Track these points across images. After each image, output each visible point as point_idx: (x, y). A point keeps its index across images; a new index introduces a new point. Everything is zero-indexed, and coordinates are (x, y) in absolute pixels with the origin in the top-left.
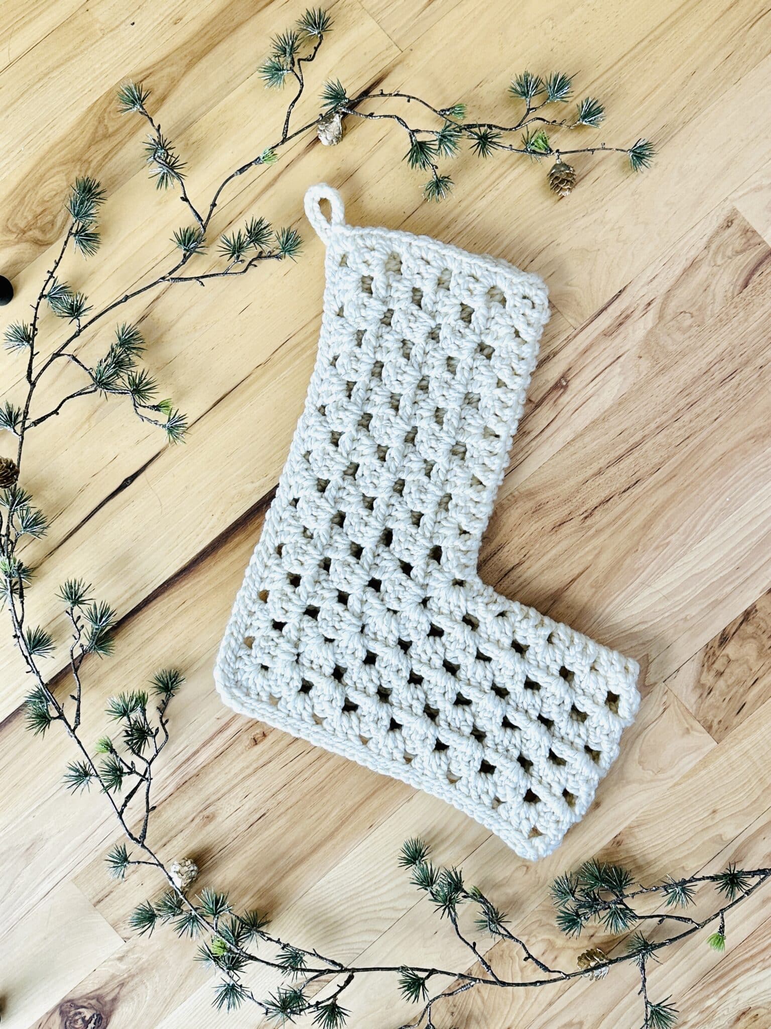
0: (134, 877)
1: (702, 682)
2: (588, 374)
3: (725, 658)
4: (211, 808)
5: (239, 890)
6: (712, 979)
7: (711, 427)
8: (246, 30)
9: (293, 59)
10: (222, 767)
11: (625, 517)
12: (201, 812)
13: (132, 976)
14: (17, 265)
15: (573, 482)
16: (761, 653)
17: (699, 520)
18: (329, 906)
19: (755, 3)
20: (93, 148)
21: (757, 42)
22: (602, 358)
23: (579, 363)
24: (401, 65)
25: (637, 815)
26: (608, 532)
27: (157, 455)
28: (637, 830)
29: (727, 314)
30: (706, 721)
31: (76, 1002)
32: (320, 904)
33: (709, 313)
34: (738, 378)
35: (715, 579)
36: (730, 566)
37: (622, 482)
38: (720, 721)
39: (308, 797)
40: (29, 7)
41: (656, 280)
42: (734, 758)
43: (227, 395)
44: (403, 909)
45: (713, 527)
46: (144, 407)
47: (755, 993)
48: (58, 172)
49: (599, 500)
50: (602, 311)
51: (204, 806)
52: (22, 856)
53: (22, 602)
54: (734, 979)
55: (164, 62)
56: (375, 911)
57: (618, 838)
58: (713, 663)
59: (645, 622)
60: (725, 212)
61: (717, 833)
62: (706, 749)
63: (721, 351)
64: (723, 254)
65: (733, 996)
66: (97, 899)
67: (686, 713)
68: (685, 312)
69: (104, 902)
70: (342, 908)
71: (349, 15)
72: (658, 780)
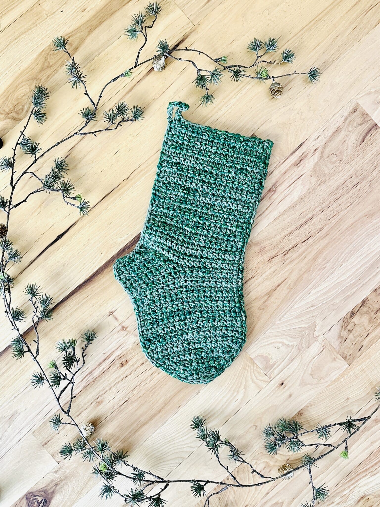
0: (63, 432)
1: (342, 335)
2: (286, 184)
3: (353, 324)
4: (100, 398)
5: (114, 438)
6: (347, 481)
7: (346, 210)
8: (118, 15)
9: (142, 27)
10: (106, 378)
11: (303, 255)
12: (95, 399)
13: (62, 481)
14: (6, 130)
15: (278, 237)
16: (371, 321)
17: (340, 256)
18: (158, 445)
19: (368, 2)
20: (42, 73)
21: (368, 22)
22: (293, 176)
23: (282, 179)
24: (194, 32)
25: (310, 401)
26: (295, 262)
27: (74, 224)
28: (310, 408)
29: (354, 155)
30: (343, 354)
31: (34, 493)
32: (155, 444)
33: (345, 154)
34: (359, 186)
35: (348, 285)
36: (355, 278)
37: (303, 237)
38: (351, 354)
39: (149, 392)
40: (10, 3)
41: (319, 138)
42: (358, 372)
43: (108, 194)
44: (195, 447)
45: (347, 259)
46: (68, 198)
47: (368, 488)
48: (25, 85)
49: (291, 246)
50: (293, 153)
51: (97, 396)
52: (7, 421)
53: (10, 295)
54: (358, 481)
55: (77, 30)
56: (181, 448)
57: (300, 412)
58: (347, 326)
59: (314, 306)
60: (353, 105)
61: (349, 409)
62: (344, 368)
63: (351, 173)
64: (352, 126)
65: (357, 489)
66: (44, 443)
67: (334, 351)
68: (333, 154)
69: (48, 444)
70: (165, 447)
71: (169, 7)
72: (320, 383)
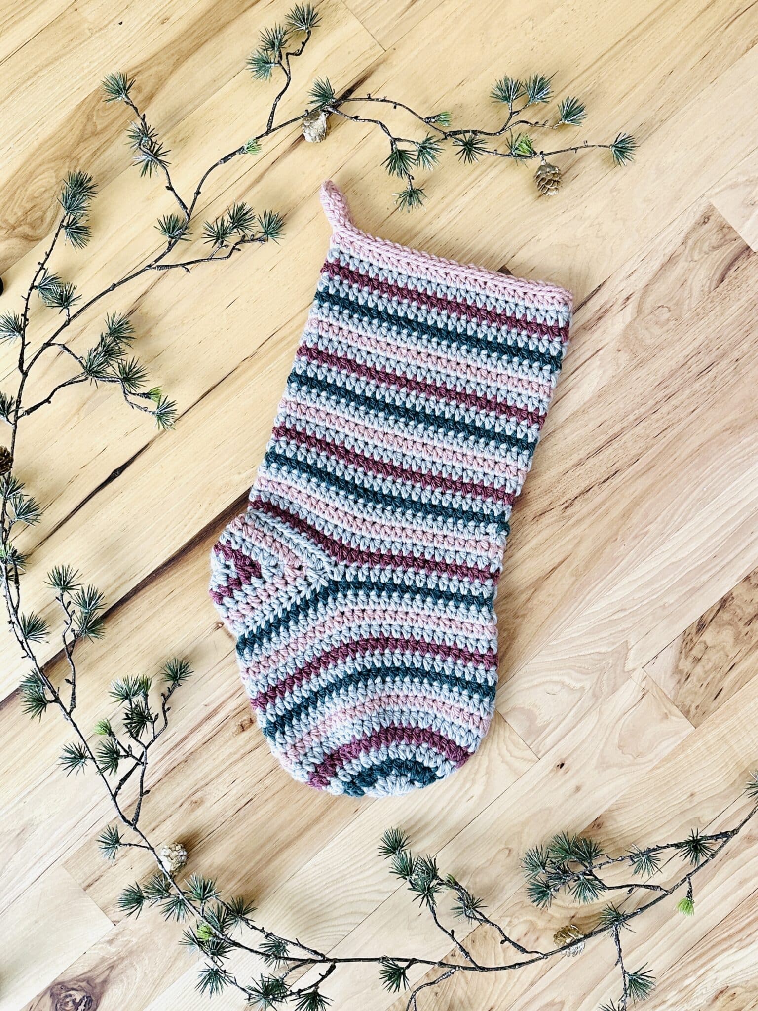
0: (124, 861)
1: (680, 668)
3: (703, 645)
4: (199, 793)
5: (227, 873)
6: (690, 959)
7: (688, 419)
8: (231, 30)
10: (210, 753)
11: (604, 508)
12: (189, 797)
13: (122, 959)
14: (7, 260)
15: (554, 473)
16: (737, 639)
17: (677, 510)
18: (315, 888)
19: (731, 4)
20: (82, 145)
21: (732, 43)
22: (582, 351)
24: (385, 64)
25: (616, 799)
26: (588, 522)
27: (146, 447)
28: (617, 813)
29: (703, 308)
30: (684, 706)
31: (66, 985)
32: (307, 887)
33: (687, 307)
34: (714, 370)
35: (692, 568)
36: (707, 555)
37: (602, 472)
38: (698, 707)
40: (18, 7)
41: (635, 274)
42: (712, 742)
43: (214, 387)
44: (388, 892)
45: (690, 516)
46: (134, 394)
47: (733, 972)
48: (48, 169)
49: (579, 490)
50: (582, 305)
51: (193, 791)
52: (13, 842)
53: (18, 588)
54: (712, 959)
55: (151, 61)
56: (361, 893)
57: (598, 821)
58: (691, 649)
59: (624, 610)
60: (702, 208)
61: (696, 816)
62: (684, 734)
63: (698, 344)
64: (700, 250)
65: (711, 975)
66: (86, 883)
67: (664, 699)
68: (663, 306)
69: (94, 886)
70: (327, 891)
71: (334, 14)
72: (637, 764)
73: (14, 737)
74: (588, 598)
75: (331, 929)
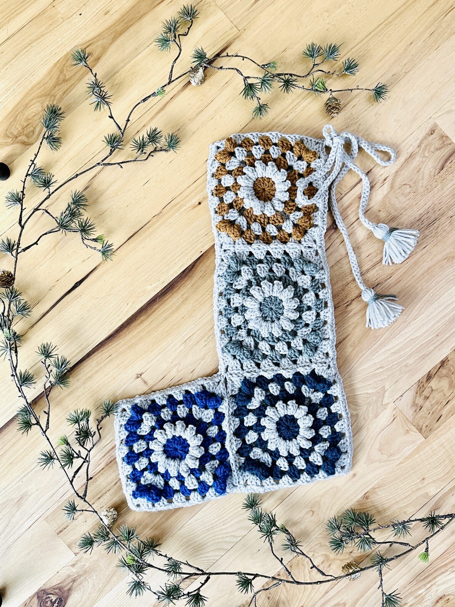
0: (81, 517)
1: (416, 403)
2: (349, 221)
3: (430, 389)
5: (142, 525)
6: (422, 578)
7: (421, 253)
8: (147, 18)
9: (175, 35)
13: (80, 576)
14: (12, 157)
15: (340, 284)
16: (451, 385)
17: (415, 307)
18: (196, 534)
19: (448, 2)
20: (57, 88)
21: (449, 25)
23: (344, 214)
24: (239, 38)
25: (378, 481)
27: (95, 268)
28: (378, 490)
29: (431, 185)
30: (418, 425)
31: (47, 591)
32: (191, 533)
33: (421, 185)
34: (437, 223)
35: (424, 342)
36: (433, 334)
38: (427, 426)
40: (19, 5)
42: (435, 448)
43: (136, 233)
44: (241, 536)
45: (423, 310)
46: (88, 239)
47: (448, 586)
48: (37, 102)
49: (355, 296)
50: (357, 184)
52: (15, 505)
53: (16, 355)
54: (435, 578)
55: (98, 37)
56: (223, 537)
57: (367, 495)
58: (423, 391)
59: (383, 367)
60: (430, 125)
61: (425, 492)
62: (419, 442)
63: (427, 207)
64: (429, 149)
65: (434, 588)
66: (59, 530)
67: (407, 421)
68: (406, 184)
69: (63, 532)
70: (203, 536)
71: (208, 9)
72: (390, 460)
73: (15, 443)
74: (360, 360)
75: (205, 559)
